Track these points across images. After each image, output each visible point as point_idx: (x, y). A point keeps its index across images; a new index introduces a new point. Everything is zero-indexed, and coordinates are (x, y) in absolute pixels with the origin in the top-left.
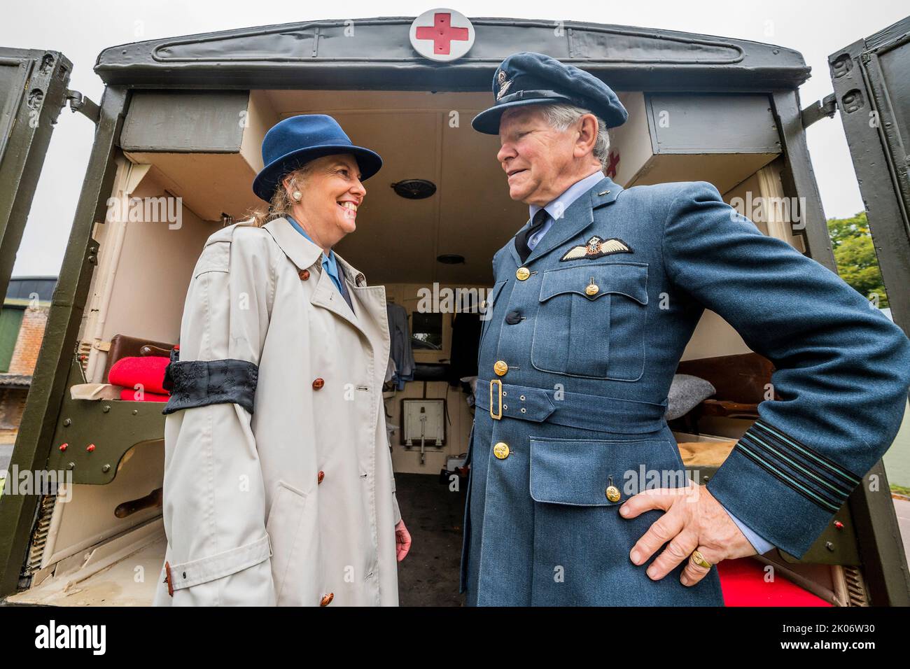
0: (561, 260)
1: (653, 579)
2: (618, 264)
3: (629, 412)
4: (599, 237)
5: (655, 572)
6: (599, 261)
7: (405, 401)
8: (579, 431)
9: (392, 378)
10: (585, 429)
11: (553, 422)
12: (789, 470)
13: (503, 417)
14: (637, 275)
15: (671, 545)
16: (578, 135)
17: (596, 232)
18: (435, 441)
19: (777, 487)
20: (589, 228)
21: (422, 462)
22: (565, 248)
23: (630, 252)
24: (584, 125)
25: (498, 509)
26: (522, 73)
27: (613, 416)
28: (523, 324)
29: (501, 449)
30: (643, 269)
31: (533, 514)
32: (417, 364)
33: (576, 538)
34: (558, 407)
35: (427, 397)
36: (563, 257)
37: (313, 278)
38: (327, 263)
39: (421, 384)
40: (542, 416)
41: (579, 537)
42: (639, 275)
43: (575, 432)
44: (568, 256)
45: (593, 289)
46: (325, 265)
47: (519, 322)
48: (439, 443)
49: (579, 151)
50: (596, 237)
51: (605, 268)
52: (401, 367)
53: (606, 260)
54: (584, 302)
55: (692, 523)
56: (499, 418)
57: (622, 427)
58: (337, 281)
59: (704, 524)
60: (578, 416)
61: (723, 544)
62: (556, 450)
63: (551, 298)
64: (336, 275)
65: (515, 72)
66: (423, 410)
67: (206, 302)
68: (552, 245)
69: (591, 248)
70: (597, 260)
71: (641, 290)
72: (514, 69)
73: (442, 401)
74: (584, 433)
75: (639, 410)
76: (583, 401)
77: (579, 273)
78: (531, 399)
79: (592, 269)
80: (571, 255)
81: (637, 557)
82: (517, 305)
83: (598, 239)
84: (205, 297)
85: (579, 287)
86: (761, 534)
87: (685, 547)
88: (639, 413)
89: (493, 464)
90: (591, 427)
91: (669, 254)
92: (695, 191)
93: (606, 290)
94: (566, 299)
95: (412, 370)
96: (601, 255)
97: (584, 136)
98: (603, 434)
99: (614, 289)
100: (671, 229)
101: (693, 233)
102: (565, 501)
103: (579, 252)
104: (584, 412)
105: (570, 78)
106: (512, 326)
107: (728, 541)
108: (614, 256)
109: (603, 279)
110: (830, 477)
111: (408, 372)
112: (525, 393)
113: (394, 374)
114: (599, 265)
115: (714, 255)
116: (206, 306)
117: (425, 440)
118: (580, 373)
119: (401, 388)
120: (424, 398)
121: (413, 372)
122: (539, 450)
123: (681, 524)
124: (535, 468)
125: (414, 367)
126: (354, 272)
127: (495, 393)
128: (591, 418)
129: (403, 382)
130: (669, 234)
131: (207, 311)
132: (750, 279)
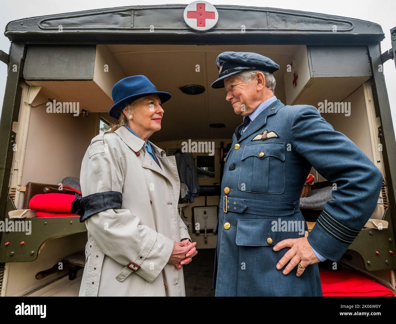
0: (252, 141)
1: (285, 274)
2: (273, 143)
3: (277, 207)
4: (267, 130)
5: (285, 272)
6: (266, 142)
7: (194, 208)
8: (257, 216)
9: (186, 195)
10: (259, 215)
11: (246, 212)
12: (331, 228)
13: (228, 212)
14: (280, 148)
15: (291, 261)
16: (257, 81)
17: (267, 128)
18: (213, 229)
19: (326, 235)
20: (264, 126)
21: (206, 242)
22: (254, 135)
23: (278, 137)
24: (258, 77)
25: (225, 251)
26: (225, 62)
27: (271, 209)
28: (236, 170)
29: (227, 225)
30: (283, 145)
31: (239, 251)
32: (200, 186)
33: (254, 259)
34: (248, 206)
35: (207, 205)
36: (253, 139)
37: (142, 155)
38: (147, 147)
39: (204, 198)
40: (242, 210)
41: (255, 259)
42: (281, 148)
43: (255, 216)
44: (255, 139)
45: (262, 154)
46: (146, 148)
47: (234, 169)
48: (215, 230)
49: (259, 89)
50: (266, 130)
51: (268, 144)
52: (191, 189)
53: (269, 141)
54: (259, 160)
55: (299, 252)
56: (226, 212)
57: (275, 214)
58: (152, 155)
59: (302, 252)
60: (256, 209)
61: (308, 259)
62: (248, 224)
63: (246, 158)
64: (151, 152)
65: (223, 62)
66: (205, 213)
67: (98, 167)
68: (249, 133)
69: (264, 136)
70: (265, 141)
71: (282, 155)
72: (222, 61)
73: (216, 207)
74: (259, 217)
75: (282, 206)
76: (258, 203)
77: (257, 147)
78: (238, 203)
79: (263, 145)
80: (256, 138)
81: (279, 267)
82: (234, 161)
83: (267, 131)
84: (97, 166)
85: (257, 154)
86: (321, 254)
87: (296, 261)
88: (282, 207)
89: (223, 232)
90: (262, 214)
91: (293, 139)
92: (303, 111)
93: (267, 155)
94: (252, 158)
95: (198, 190)
96: (267, 139)
97: (260, 81)
98: (267, 217)
99: (271, 154)
100: (293, 127)
101: (302, 129)
102: (249, 245)
103: (259, 137)
104: (258, 208)
105: (245, 60)
106: (231, 171)
107: (310, 257)
108: (272, 139)
109: (267, 150)
110: (344, 230)
111: (195, 191)
112: (236, 201)
113: (187, 193)
114: (266, 143)
115: (310, 139)
116: (99, 169)
117: (207, 230)
118: (257, 191)
119: (192, 201)
120: (206, 206)
121: (199, 191)
122: (241, 225)
123: (295, 252)
124: (239, 232)
125: (199, 188)
126: (160, 150)
127: (225, 201)
128: (261, 210)
129: (193, 198)
130: (293, 130)
131: (99, 171)
132: (321, 149)
